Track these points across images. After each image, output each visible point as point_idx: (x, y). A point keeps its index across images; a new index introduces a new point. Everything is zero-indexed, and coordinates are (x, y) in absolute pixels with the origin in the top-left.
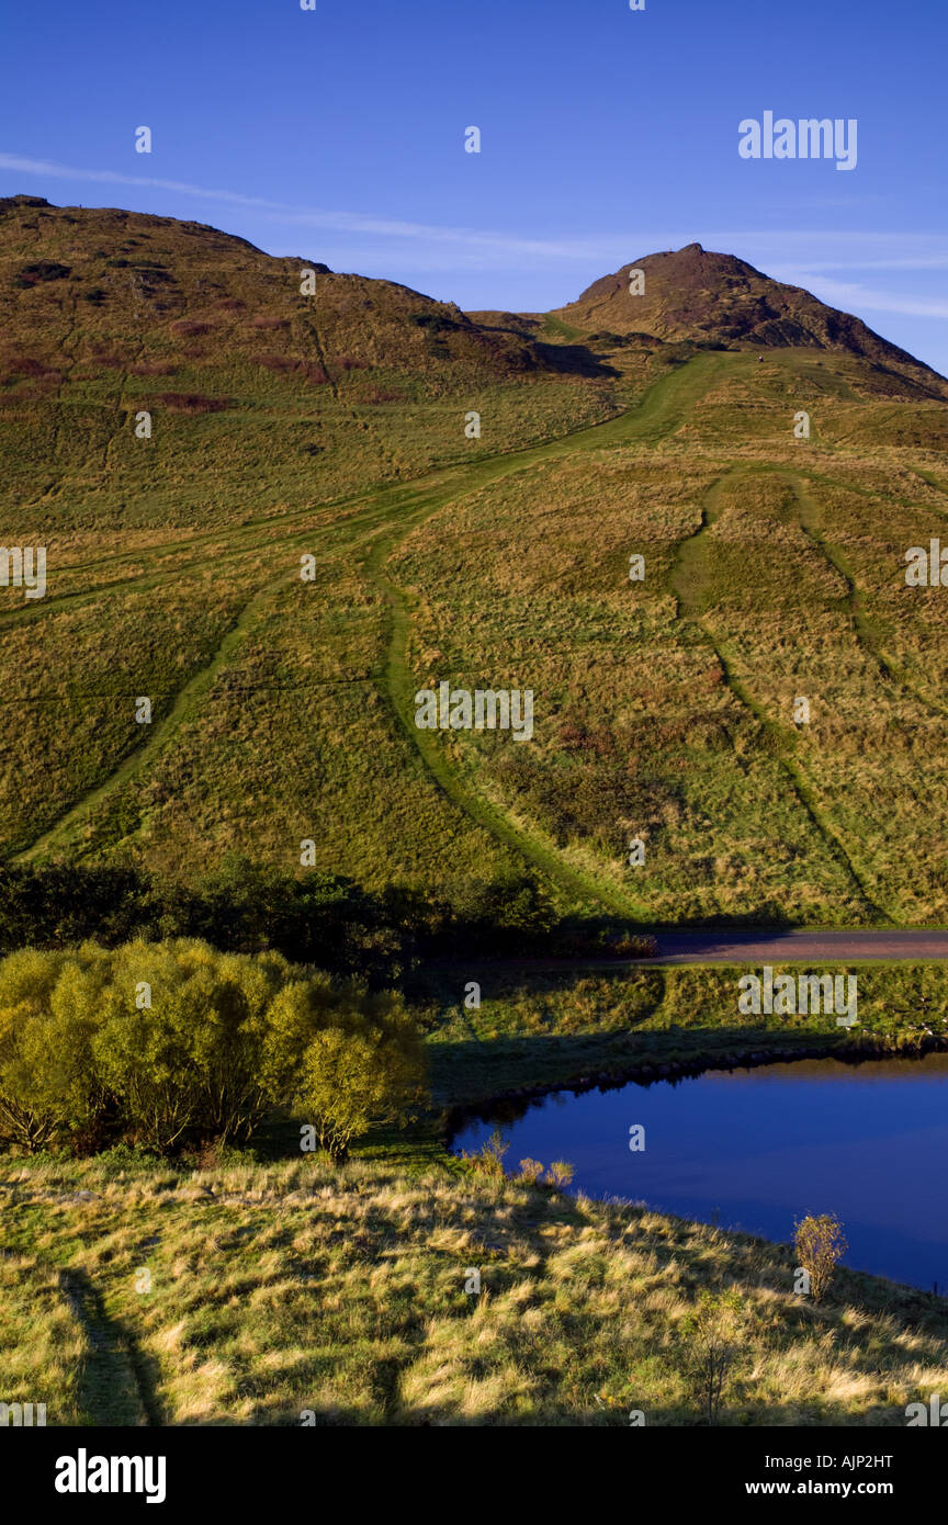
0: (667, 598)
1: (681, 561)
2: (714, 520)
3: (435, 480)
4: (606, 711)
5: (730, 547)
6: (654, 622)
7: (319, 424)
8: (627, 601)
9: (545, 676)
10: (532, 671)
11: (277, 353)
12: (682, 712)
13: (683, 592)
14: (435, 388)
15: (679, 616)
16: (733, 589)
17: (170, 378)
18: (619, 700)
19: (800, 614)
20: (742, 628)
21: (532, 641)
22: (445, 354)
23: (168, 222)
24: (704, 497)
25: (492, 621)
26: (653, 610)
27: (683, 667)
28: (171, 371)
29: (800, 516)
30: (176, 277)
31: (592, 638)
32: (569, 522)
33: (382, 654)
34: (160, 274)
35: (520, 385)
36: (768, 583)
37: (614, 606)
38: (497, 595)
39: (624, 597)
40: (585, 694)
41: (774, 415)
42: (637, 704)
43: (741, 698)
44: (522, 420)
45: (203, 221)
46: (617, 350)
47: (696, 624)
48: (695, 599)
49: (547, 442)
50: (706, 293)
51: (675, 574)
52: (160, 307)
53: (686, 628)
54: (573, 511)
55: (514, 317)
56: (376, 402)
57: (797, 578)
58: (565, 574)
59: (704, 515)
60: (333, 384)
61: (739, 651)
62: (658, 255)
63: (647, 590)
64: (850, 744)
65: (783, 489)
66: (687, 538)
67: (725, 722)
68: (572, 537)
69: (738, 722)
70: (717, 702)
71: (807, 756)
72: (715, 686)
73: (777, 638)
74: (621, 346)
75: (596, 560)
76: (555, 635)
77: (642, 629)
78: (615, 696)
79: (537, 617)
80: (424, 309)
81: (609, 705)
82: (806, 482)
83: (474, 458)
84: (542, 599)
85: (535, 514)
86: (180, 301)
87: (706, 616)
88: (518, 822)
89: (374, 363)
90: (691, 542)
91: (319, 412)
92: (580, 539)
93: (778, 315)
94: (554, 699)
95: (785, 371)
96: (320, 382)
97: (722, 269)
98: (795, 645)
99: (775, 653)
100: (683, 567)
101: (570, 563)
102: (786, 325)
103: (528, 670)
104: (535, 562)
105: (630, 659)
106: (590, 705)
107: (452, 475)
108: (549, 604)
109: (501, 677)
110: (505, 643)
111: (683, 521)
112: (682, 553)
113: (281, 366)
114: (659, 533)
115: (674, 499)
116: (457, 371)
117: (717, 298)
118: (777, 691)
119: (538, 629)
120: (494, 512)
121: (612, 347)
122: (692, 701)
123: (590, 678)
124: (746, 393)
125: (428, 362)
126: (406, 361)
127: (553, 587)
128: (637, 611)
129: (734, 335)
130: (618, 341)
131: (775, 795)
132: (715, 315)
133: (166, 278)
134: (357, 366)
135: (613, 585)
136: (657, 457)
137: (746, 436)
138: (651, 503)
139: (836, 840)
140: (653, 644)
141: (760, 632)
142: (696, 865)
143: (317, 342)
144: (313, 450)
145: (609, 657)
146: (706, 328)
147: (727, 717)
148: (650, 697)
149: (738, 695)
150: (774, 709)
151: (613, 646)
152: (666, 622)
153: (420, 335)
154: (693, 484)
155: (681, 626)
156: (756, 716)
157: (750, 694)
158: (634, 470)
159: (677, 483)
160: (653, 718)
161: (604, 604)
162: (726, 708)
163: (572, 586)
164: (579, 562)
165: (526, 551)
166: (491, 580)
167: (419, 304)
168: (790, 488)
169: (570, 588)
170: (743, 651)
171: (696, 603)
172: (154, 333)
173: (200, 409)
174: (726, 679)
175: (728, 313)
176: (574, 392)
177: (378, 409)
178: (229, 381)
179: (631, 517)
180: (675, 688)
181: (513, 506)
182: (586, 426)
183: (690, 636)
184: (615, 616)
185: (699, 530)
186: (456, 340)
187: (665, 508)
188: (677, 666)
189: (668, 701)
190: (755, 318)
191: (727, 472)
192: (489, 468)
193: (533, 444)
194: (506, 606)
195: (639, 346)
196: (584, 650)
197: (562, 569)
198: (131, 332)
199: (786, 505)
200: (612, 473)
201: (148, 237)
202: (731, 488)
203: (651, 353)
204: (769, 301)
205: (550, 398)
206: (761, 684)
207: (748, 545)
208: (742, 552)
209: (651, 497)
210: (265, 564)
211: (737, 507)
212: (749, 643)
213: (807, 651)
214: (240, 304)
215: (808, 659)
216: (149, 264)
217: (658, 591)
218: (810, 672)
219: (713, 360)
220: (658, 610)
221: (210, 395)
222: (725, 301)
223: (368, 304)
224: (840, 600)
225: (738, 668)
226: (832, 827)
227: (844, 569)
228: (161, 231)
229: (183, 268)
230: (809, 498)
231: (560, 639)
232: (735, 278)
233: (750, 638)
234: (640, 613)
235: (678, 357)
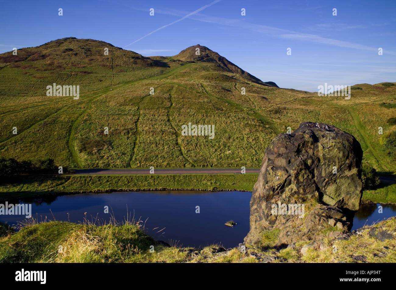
1: (143, 100)
2: (154, 93)
3: (117, 86)
4: (110, 128)
5: (153, 98)
7: (105, 76)
9: (103, 121)
11: (105, 64)
12: (123, 128)
13: (141, 106)
14: (131, 69)
15: (137, 110)
16: (149, 105)
17: (84, 68)
19: (159, 110)
20: (147, 112)
21: (105, 115)
22: (135, 63)
23: (96, 41)
24: (156, 89)
25: (102, 111)
28: (84, 67)
29: (170, 92)
30: (92, 51)
31: (117, 114)
32: (129, 93)
33: (78, 117)
34: (89, 50)
35: (148, 69)
36: (156, 104)
37: (127, 109)
38: (107, 107)
39: (129, 107)
40: (109, 124)
41: (190, 74)
42: (116, 127)
43: (136, 125)
44: (142, 75)
45: (103, 41)
46: (173, 63)
47: (139, 112)
48: (142, 107)
49: (143, 79)
51: (140, 103)
52: (87, 56)
53: (136, 112)
54: (132, 91)
55: (163, 57)
56: (119, 72)
57: (162, 103)
60: (113, 69)
61: (143, 117)
62: (192, 46)
63: (134, 105)
64: (151, 134)
65: (171, 87)
66: (147, 96)
67: (130, 130)
68: (127, 96)
69: (132, 130)
70: (131, 126)
71: (142, 136)
72: (133, 123)
73: (152, 114)
75: (128, 100)
77: (128, 113)
78: (113, 125)
79: (111, 111)
80: (135, 55)
82: (177, 86)
83: (127, 82)
84: (115, 107)
85: (126, 92)
86: (91, 55)
87: (141, 110)
88: (76, 148)
89: (122, 65)
91: (107, 74)
93: (209, 57)
94: (102, 126)
95: (199, 66)
96: (110, 69)
98: (155, 116)
99: (149, 117)
100: (143, 101)
101: (123, 101)
104: (118, 100)
105: (121, 118)
107: (120, 85)
110: (100, 115)
113: (104, 66)
116: (137, 66)
118: (144, 124)
119: (108, 113)
120: (120, 92)
122: (126, 126)
123: (111, 122)
124: (189, 70)
125: (132, 65)
126: (128, 65)
127: (118, 105)
130: (174, 61)
131: (129, 144)
133: (90, 51)
134: (118, 66)
135: (129, 105)
139: (134, 152)
140: (128, 115)
141: (149, 113)
142: (100, 157)
143: (113, 62)
144: (101, 81)
145: (117, 118)
146: (194, 59)
150: (141, 128)
151: (120, 116)
152: (133, 111)
153: (132, 60)
154: (156, 86)
156: (136, 129)
157: (138, 125)
158: (149, 84)
160: (117, 129)
161: (125, 108)
164: (125, 101)
165: (118, 98)
166: (109, 104)
167: (134, 55)
168: (173, 87)
169: (121, 105)
172: (84, 60)
173: (86, 73)
174: (136, 122)
176: (157, 70)
177: (118, 73)
178: (94, 69)
179: (140, 92)
180: (125, 124)
182: (154, 76)
183: (136, 114)
184: (125, 110)
187: (147, 91)
188: (129, 120)
189: (122, 126)
190: (205, 57)
191: (164, 84)
192: (128, 84)
193: (140, 79)
194: (107, 109)
195: (178, 62)
196: (114, 117)
197: (121, 102)
198: (80, 60)
199: (170, 90)
201: (90, 44)
202: (162, 87)
204: (209, 54)
205: (151, 71)
206: (142, 123)
207: (157, 97)
208: (155, 99)
209: (147, 89)
210: (72, 101)
211: (160, 90)
214: (101, 55)
215: (155, 118)
216: (88, 48)
217: (136, 106)
218: (153, 121)
219: (190, 64)
220: (134, 109)
221: (89, 71)
223: (124, 55)
224: (168, 108)
225: (140, 120)
226: (135, 150)
227: (172, 102)
228: (94, 42)
229: (94, 49)
230: (175, 89)
231: (111, 115)
232: (203, 50)
233: (147, 114)
234: (130, 110)
235: (183, 64)
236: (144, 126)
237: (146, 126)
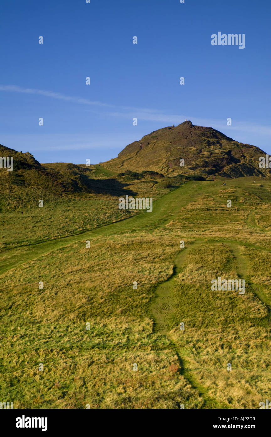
0: (147, 320)
1: (157, 297)
2: (181, 272)
4: (98, 394)
5: (189, 287)
6: (137, 336)
8: (121, 323)
9: (59, 372)
10: (50, 370)
12: (150, 393)
13: (157, 316)
14: (14, 203)
15: (154, 331)
16: (190, 313)
18: (108, 387)
19: (234, 328)
20: (196, 338)
21: (52, 351)
22: (22, 182)
24: (175, 258)
25: (27, 339)
26: (137, 328)
27: (153, 364)
29: (237, 268)
31: (93, 347)
32: (87, 276)
35: (70, 201)
36: (214, 309)
37: (111, 327)
38: (34, 323)
39: (118, 320)
40: (85, 383)
41: (230, 214)
42: (120, 389)
43: (191, 383)
44: (67, 220)
46: (136, 181)
47: (165, 336)
48: (165, 320)
49: (82, 232)
50: (194, 149)
51: (153, 305)
53: (159, 338)
54: (91, 270)
55: (75, 166)
58: (81, 307)
59: (174, 269)
61: (193, 353)
62: (165, 128)
63: (134, 315)
65: (227, 252)
66: (162, 282)
67: (179, 399)
68: (87, 284)
69: (188, 399)
70: (174, 386)
72: (174, 375)
73: (218, 344)
74: (138, 179)
75: (102, 298)
76: (68, 345)
77: (128, 340)
78: (105, 384)
79: (58, 335)
81: (101, 390)
82: (242, 248)
83: (32, 242)
84: (63, 324)
85: (66, 272)
87: (172, 331)
90: (164, 285)
92: (92, 285)
93: (239, 161)
94: (63, 388)
95: (239, 190)
97: (204, 135)
98: (230, 348)
99: (217, 353)
100: (158, 300)
101: (84, 300)
102: (244, 167)
103: (47, 369)
104: (62, 301)
105: (118, 360)
106: (87, 391)
108: (68, 327)
109: (28, 375)
110: (33, 352)
111: (160, 272)
112: (158, 292)
114: (143, 279)
115: (156, 260)
116: (30, 193)
117: (201, 151)
118: (216, 378)
119: (57, 342)
120: (40, 272)
121: (132, 179)
122: (157, 385)
123: (89, 373)
124: (213, 202)
127: (72, 316)
128: (126, 329)
129: (210, 173)
130: (136, 176)
132: (199, 161)
135: (112, 313)
136: (149, 237)
137: (210, 226)
138: (141, 262)
140: (135, 349)
141: (207, 340)
145: (104, 358)
146: (193, 169)
147: (180, 395)
148: (129, 384)
149: (189, 381)
150: (213, 390)
151: (107, 351)
152: (144, 335)
154: (168, 250)
155: (155, 337)
156: (200, 395)
157: (197, 380)
158: (133, 244)
159: (159, 250)
160: (129, 398)
161: (105, 326)
162: (180, 390)
163: (84, 315)
164: (90, 300)
165: (56, 294)
166: (31, 313)
168: (232, 251)
169: (83, 317)
170: (195, 352)
171: (165, 323)
174: (182, 371)
175: (207, 160)
179: (127, 271)
180: (146, 377)
181: (52, 268)
182: (110, 223)
183: (160, 344)
184: (112, 332)
185: (170, 278)
186: (30, 174)
187: (150, 265)
188: (149, 363)
189: (141, 386)
190: (224, 163)
191: (192, 243)
192: (42, 247)
193: (73, 233)
194: (39, 328)
195: (148, 178)
196: (87, 355)
197: (79, 304)
199: (228, 261)
200: (118, 246)
202: (193, 252)
203: (157, 183)
204: (233, 153)
205: (88, 208)
206: (206, 373)
207: (201, 286)
208: (198, 290)
209: (141, 259)
211: (197, 263)
212: (200, 348)
213: (239, 352)
215: (239, 357)
217: (141, 316)
218: (240, 366)
219: (195, 185)
220: (141, 328)
222: (205, 153)
224: (261, 319)
225: (191, 364)
230: (243, 257)
231: (71, 348)
232: (212, 140)
233: (200, 344)
234: (128, 331)
235: (173, 184)
236: (221, 384)
237: (228, 385)
